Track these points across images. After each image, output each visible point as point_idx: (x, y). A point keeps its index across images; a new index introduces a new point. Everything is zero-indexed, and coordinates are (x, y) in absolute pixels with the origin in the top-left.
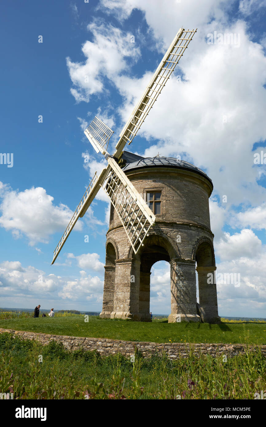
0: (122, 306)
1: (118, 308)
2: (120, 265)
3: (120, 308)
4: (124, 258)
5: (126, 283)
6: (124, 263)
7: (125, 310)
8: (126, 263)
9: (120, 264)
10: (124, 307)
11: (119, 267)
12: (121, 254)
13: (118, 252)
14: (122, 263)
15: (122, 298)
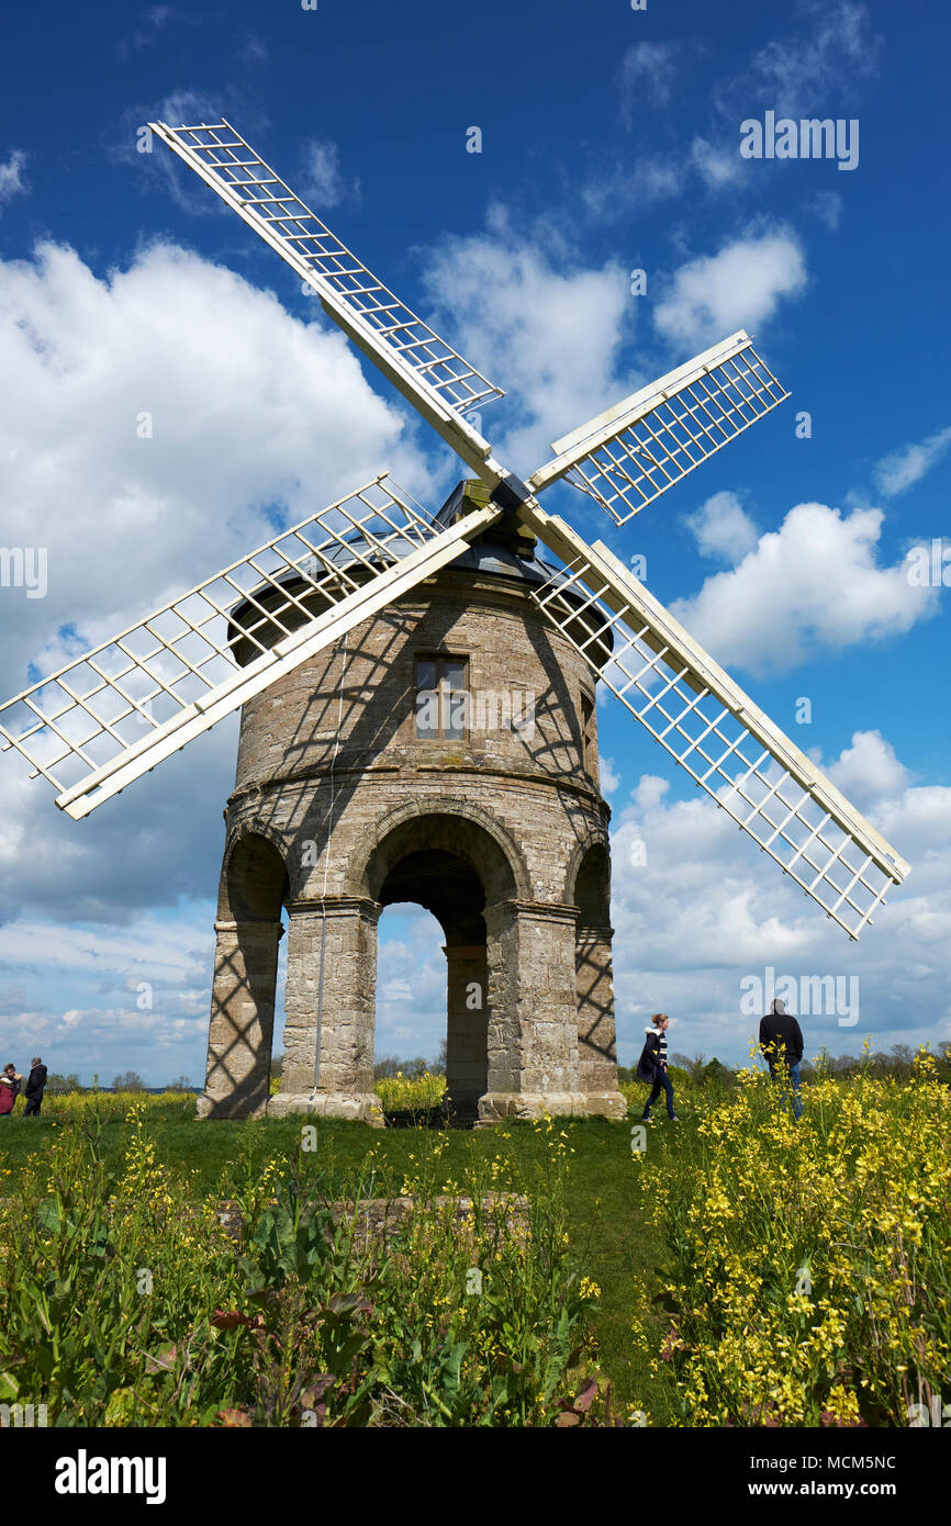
0: (559, 1072)
1: (546, 1079)
2: (542, 924)
3: (553, 1079)
4: (550, 898)
5: (565, 992)
6: (554, 919)
7: (569, 1085)
8: (560, 920)
9: (538, 917)
10: (566, 1076)
11: (537, 929)
12: (540, 883)
13: (526, 871)
14: (545, 918)
15: (556, 1044)
